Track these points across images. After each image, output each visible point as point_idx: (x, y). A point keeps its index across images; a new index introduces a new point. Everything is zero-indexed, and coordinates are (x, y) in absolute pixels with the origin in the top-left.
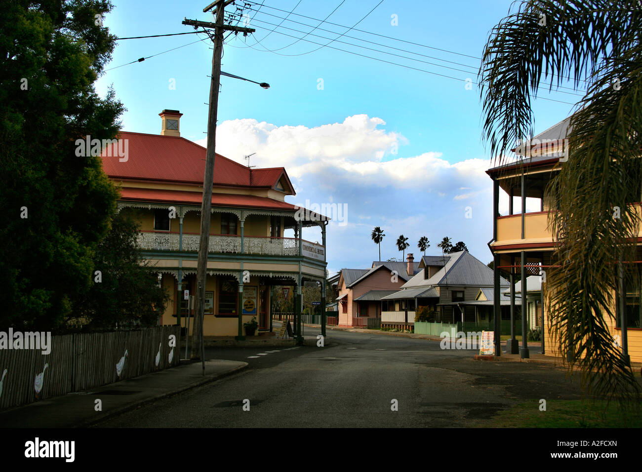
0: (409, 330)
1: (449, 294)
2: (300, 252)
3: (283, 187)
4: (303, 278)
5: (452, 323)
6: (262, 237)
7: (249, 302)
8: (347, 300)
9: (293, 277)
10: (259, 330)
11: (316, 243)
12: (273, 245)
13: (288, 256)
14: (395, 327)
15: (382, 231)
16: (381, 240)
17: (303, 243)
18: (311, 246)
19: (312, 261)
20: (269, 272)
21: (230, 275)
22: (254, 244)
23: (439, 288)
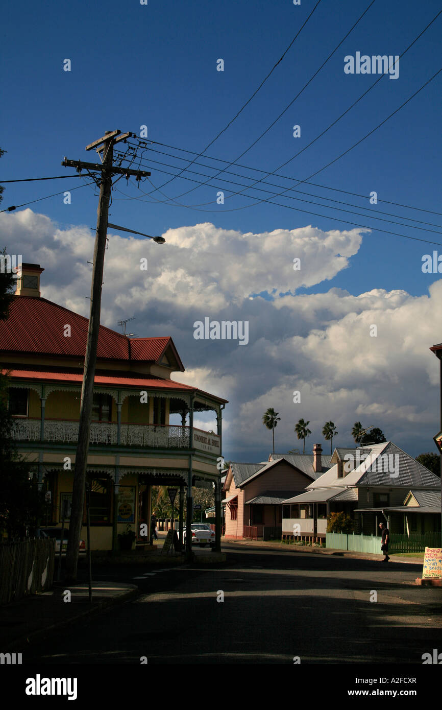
0: (319, 543)
1: (369, 498)
2: (191, 443)
3: (169, 361)
4: (194, 476)
5: (374, 535)
6: (143, 425)
7: (125, 507)
8: (237, 503)
9: (182, 475)
10: (137, 543)
11: (210, 432)
12: (157, 435)
13: (176, 448)
14: (300, 539)
15: (277, 414)
16: (275, 425)
17: (194, 432)
18: (204, 436)
19: (204, 455)
20: (152, 468)
21: (103, 472)
22: (135, 433)
23: (357, 489)
